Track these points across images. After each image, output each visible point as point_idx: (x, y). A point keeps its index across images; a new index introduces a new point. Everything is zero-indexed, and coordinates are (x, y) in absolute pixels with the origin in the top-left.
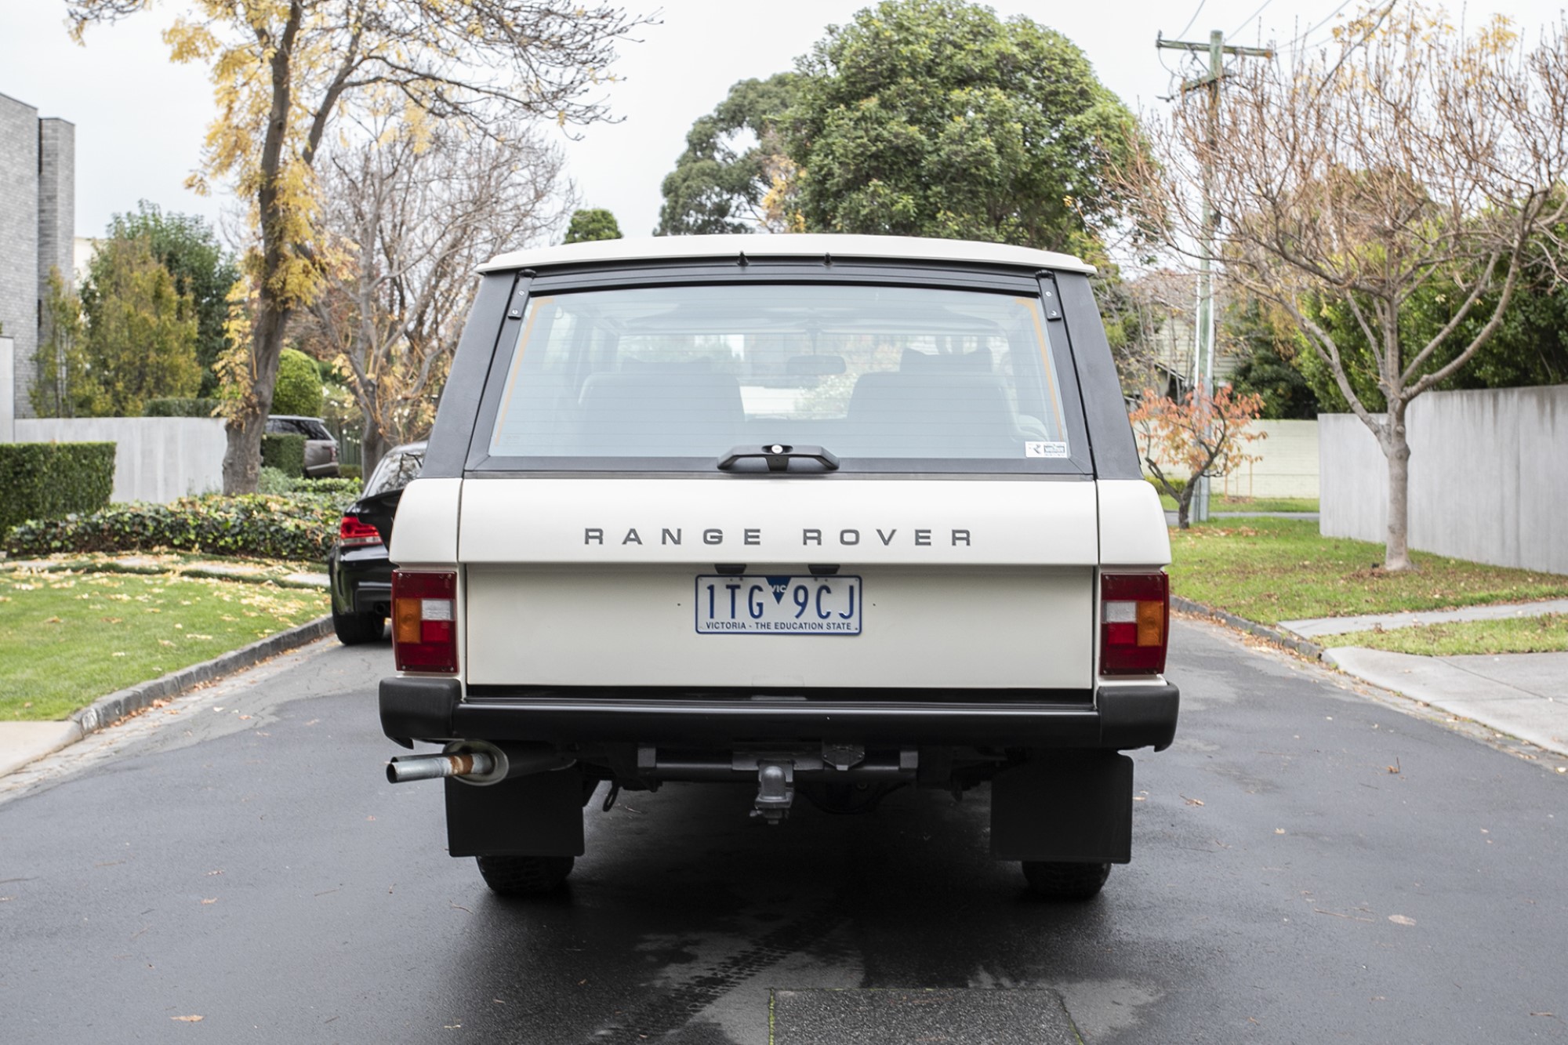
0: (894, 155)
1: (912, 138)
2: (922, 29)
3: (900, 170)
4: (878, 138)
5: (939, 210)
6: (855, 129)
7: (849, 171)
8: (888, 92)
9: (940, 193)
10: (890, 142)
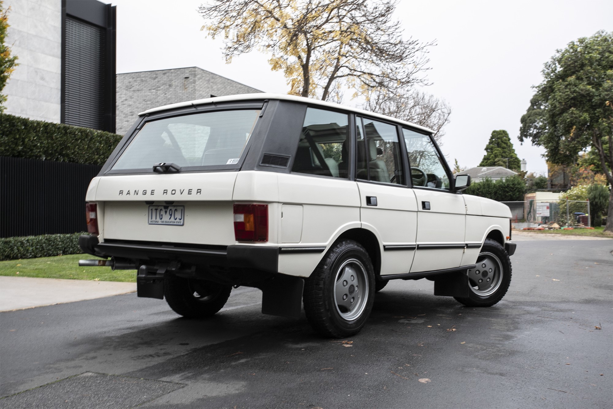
0: (581, 98)
1: (589, 90)
2: (596, 47)
3: (584, 103)
4: (575, 91)
5: (600, 118)
6: (566, 89)
7: (562, 105)
8: (580, 73)
9: (600, 111)
10: (579, 93)
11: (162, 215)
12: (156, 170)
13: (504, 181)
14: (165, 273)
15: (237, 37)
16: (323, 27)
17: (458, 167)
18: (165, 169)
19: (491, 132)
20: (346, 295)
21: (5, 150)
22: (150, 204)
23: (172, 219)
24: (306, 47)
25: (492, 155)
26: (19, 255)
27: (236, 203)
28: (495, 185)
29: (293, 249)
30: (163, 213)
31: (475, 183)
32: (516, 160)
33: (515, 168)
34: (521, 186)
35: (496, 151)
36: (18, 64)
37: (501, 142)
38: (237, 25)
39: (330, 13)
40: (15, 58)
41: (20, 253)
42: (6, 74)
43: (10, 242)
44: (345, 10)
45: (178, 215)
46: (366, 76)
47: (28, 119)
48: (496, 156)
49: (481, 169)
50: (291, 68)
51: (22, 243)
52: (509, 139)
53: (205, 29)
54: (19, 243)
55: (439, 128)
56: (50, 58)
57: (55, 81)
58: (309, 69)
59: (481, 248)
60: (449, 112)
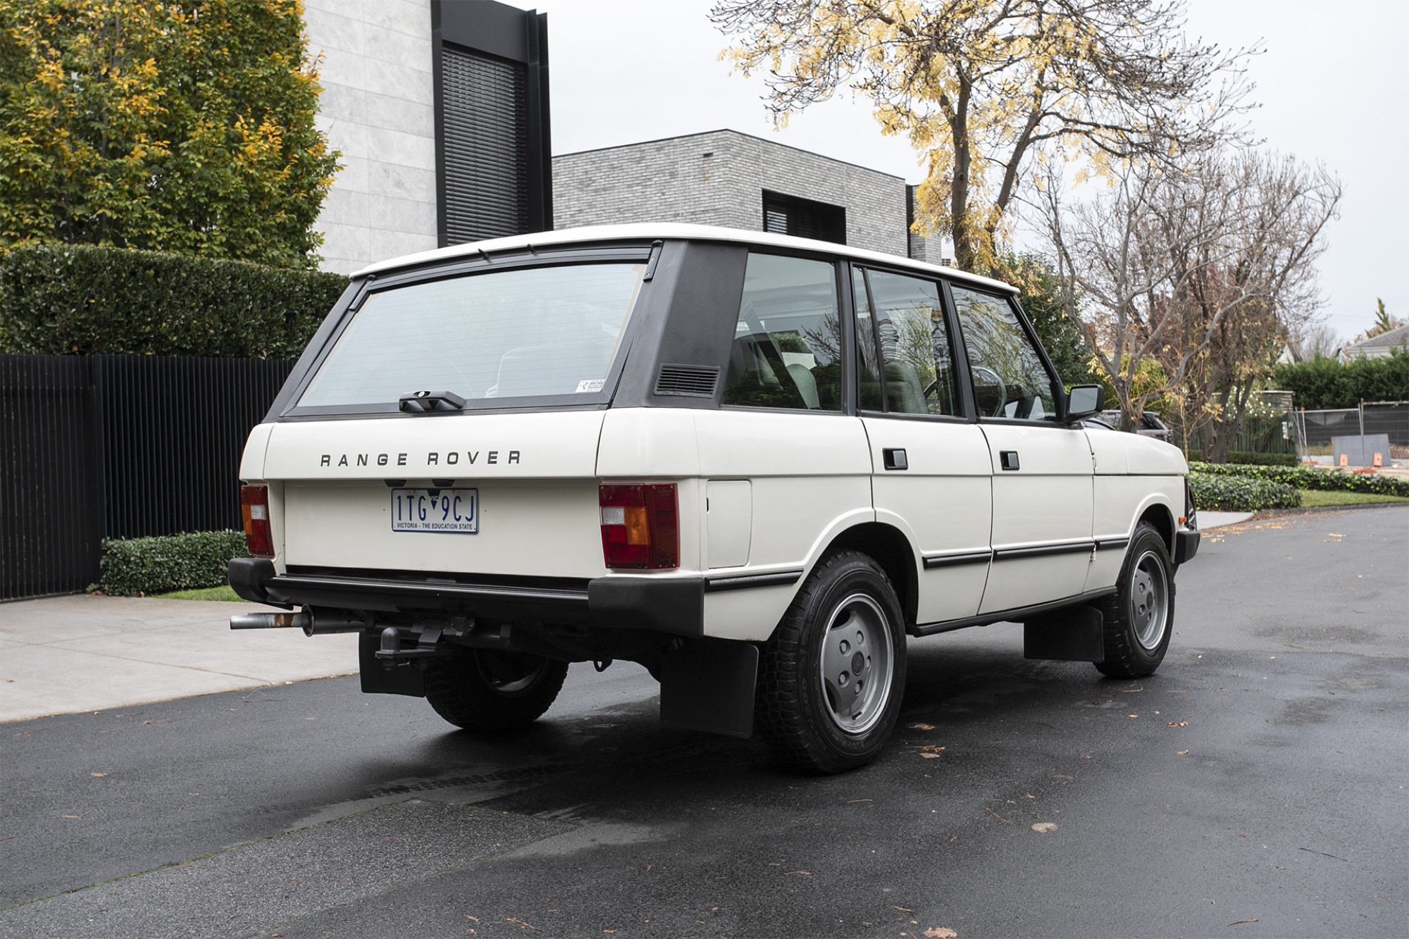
11: (424, 510)
12: (406, 408)
14: (438, 641)
15: (800, 70)
16: (994, 30)
17: (1385, 320)
18: (429, 406)
20: (846, 673)
22: (396, 485)
23: (450, 519)
24: (957, 78)
27: (604, 483)
29: (733, 580)
30: (426, 504)
36: (342, 167)
38: (797, 43)
40: (337, 154)
42: (319, 188)
45: (464, 511)
46: (1104, 133)
50: (925, 128)
53: (728, 55)
55: (1312, 233)
56: (412, 140)
57: (424, 186)
58: (967, 127)
59: (1127, 548)
60: (1337, 194)
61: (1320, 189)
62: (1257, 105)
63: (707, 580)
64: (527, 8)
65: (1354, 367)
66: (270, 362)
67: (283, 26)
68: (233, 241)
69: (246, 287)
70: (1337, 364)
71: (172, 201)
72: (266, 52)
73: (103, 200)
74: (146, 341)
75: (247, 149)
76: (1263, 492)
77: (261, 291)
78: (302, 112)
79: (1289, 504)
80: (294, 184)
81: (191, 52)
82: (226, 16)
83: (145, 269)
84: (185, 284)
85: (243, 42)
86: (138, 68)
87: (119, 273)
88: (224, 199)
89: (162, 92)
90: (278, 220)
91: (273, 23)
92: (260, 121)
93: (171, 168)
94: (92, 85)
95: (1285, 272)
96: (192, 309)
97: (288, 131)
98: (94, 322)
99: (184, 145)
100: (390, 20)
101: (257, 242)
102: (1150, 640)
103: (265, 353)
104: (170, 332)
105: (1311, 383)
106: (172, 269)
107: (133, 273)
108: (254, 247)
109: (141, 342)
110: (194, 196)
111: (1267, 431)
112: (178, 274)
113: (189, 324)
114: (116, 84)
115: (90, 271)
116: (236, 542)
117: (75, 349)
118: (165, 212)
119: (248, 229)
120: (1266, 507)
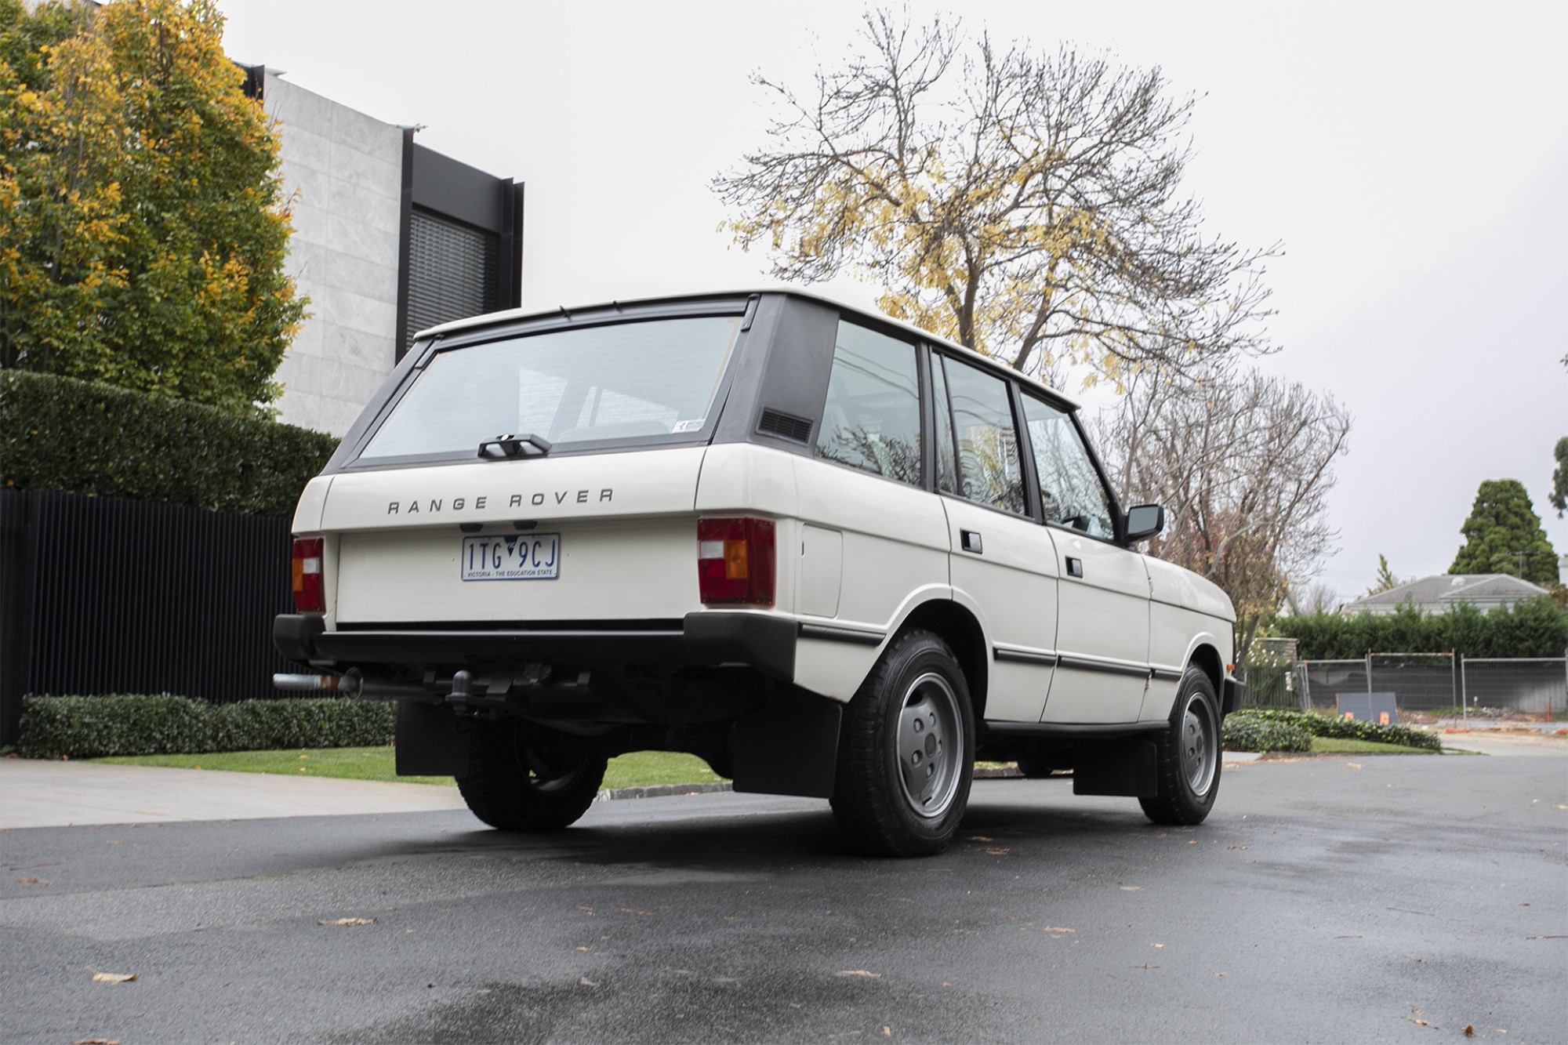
11: (499, 558)
12: (485, 453)
13: (1511, 611)
14: (508, 692)
15: (801, 245)
16: (1007, 217)
17: (1388, 578)
18: (511, 450)
19: (1478, 486)
20: (919, 753)
21: (278, 503)
23: (528, 565)
24: (966, 265)
25: (1482, 547)
26: (302, 738)
27: (702, 517)
28: (1485, 622)
29: (823, 629)
30: (502, 552)
31: (1430, 617)
32: (1550, 559)
33: (1546, 580)
34: (1560, 624)
35: (1492, 536)
36: (309, 315)
37: (1505, 512)
38: (801, 219)
39: (1023, 187)
40: (306, 301)
41: (304, 735)
42: (283, 337)
43: (283, 708)
44: (1060, 177)
45: (544, 556)
46: (1114, 334)
47: (329, 435)
48: (1492, 549)
49: (1451, 580)
50: (931, 317)
51: (309, 712)
52: (1529, 505)
53: (727, 228)
54: (303, 713)
55: (1320, 466)
56: (373, 305)
57: (382, 355)
58: (974, 319)
59: (1180, 682)
60: (1344, 426)
61: (1328, 421)
62: (1274, 311)
63: (800, 624)
64: (503, 176)
65: (1357, 622)
66: (222, 514)
67: (258, 161)
68: (187, 385)
69: (201, 431)
70: (1340, 620)
71: (125, 336)
72: (238, 186)
73: (51, 328)
74: (89, 481)
75: (210, 287)
76: (1271, 733)
77: (218, 437)
78: (273, 252)
79: (1298, 747)
80: (256, 330)
81: (158, 180)
82: (199, 146)
83: (95, 403)
84: (137, 422)
85: (214, 174)
86: (100, 192)
87: (66, 403)
88: (182, 338)
89: (123, 218)
90: (237, 366)
91: (248, 157)
92: (225, 258)
93: (126, 300)
94: (49, 205)
95: (1291, 507)
96: (142, 450)
97: (255, 271)
98: (35, 455)
99: (143, 276)
100: (358, 176)
101: (212, 388)
102: (1200, 786)
103: (217, 505)
104: (116, 473)
105: (1312, 638)
106: (125, 405)
107: (82, 406)
108: (208, 393)
109: (83, 482)
110: (149, 332)
111: (1269, 681)
112: (130, 411)
113: (138, 466)
114: (74, 207)
115: (35, 399)
116: (173, 708)
117: (11, 483)
118: (116, 348)
119: (204, 374)
120: (1274, 749)
